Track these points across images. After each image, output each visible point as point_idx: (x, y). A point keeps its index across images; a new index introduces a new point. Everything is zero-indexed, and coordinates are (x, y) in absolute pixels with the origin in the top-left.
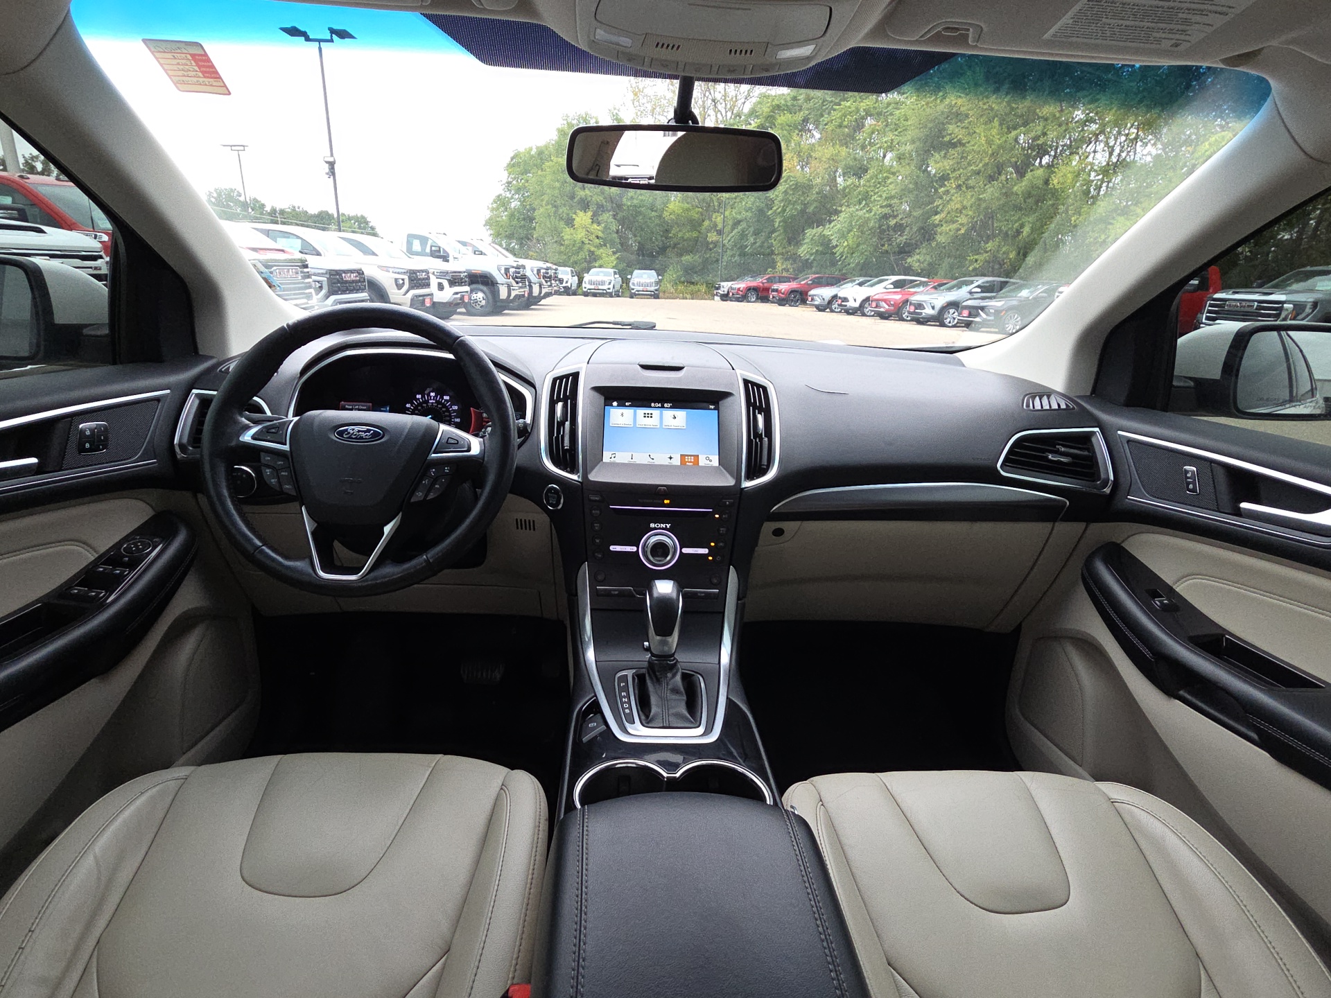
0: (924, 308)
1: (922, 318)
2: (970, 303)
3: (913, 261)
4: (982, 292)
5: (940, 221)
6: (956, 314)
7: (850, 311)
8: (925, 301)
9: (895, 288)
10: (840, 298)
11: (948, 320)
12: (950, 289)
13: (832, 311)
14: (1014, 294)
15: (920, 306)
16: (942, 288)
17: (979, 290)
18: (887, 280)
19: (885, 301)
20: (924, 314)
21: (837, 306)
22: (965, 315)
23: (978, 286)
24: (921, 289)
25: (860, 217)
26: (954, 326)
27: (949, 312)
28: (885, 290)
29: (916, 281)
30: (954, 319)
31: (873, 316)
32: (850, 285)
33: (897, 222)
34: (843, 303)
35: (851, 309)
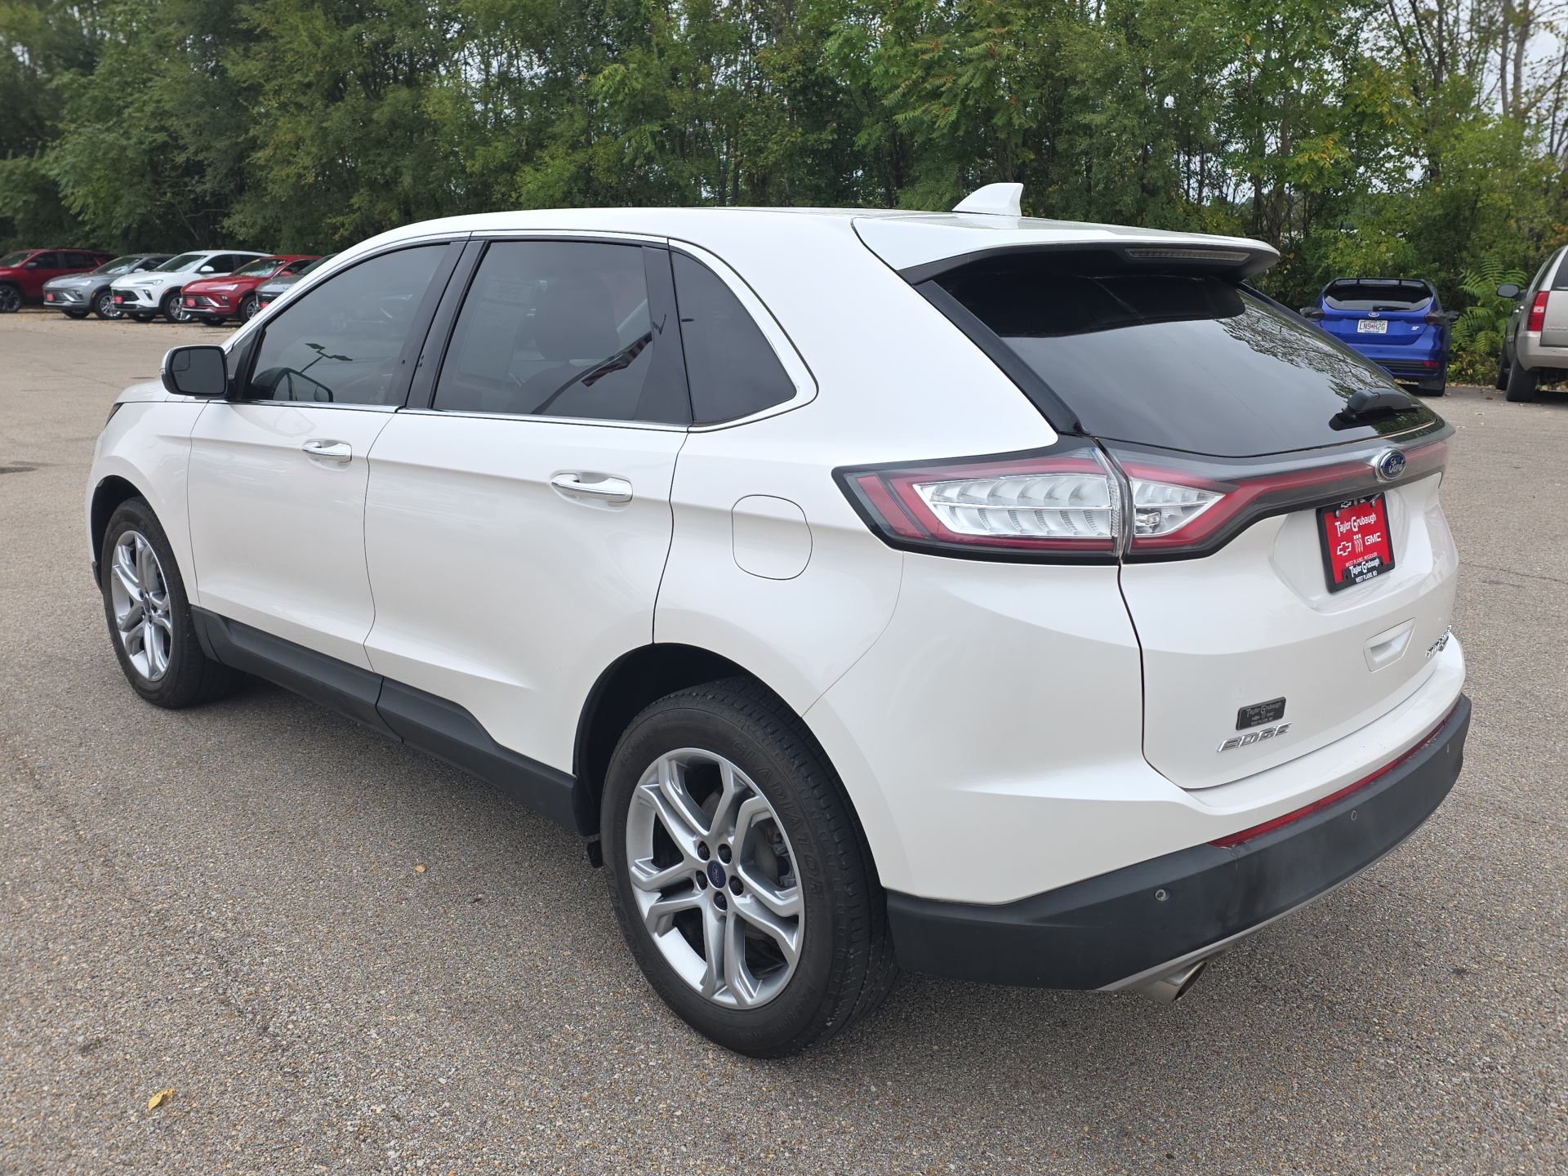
3: (234, 225)
5: (268, 160)
7: (141, 315)
9: (216, 271)
10: (117, 293)
13: (103, 317)
16: (304, 270)
19: (210, 295)
21: (112, 307)
24: (268, 272)
25: (112, 146)
28: (199, 277)
32: (126, 268)
33: (188, 159)
34: (125, 302)
35: (142, 312)
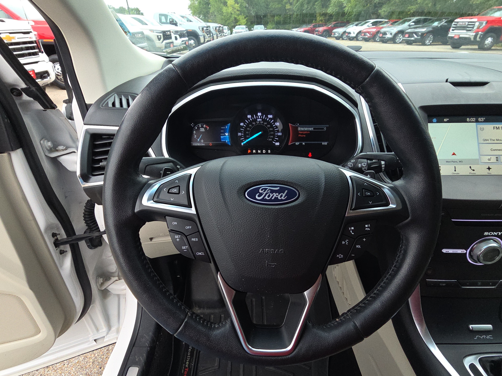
0: (387, 35)
1: (385, 40)
2: (409, 30)
3: (381, 12)
4: (415, 25)
6: (402, 36)
7: (351, 39)
8: (387, 31)
9: (373, 25)
10: (347, 33)
11: (398, 40)
12: (399, 24)
13: (343, 39)
14: (430, 24)
15: (385, 34)
16: (396, 24)
17: (413, 24)
18: (369, 22)
19: (368, 32)
20: (386, 38)
21: (345, 36)
22: (406, 37)
23: (413, 22)
24: (385, 25)
26: (400, 43)
27: (398, 36)
28: (368, 27)
29: (383, 21)
30: (400, 39)
31: (362, 40)
32: (351, 26)
34: (348, 35)
35: (351, 38)
